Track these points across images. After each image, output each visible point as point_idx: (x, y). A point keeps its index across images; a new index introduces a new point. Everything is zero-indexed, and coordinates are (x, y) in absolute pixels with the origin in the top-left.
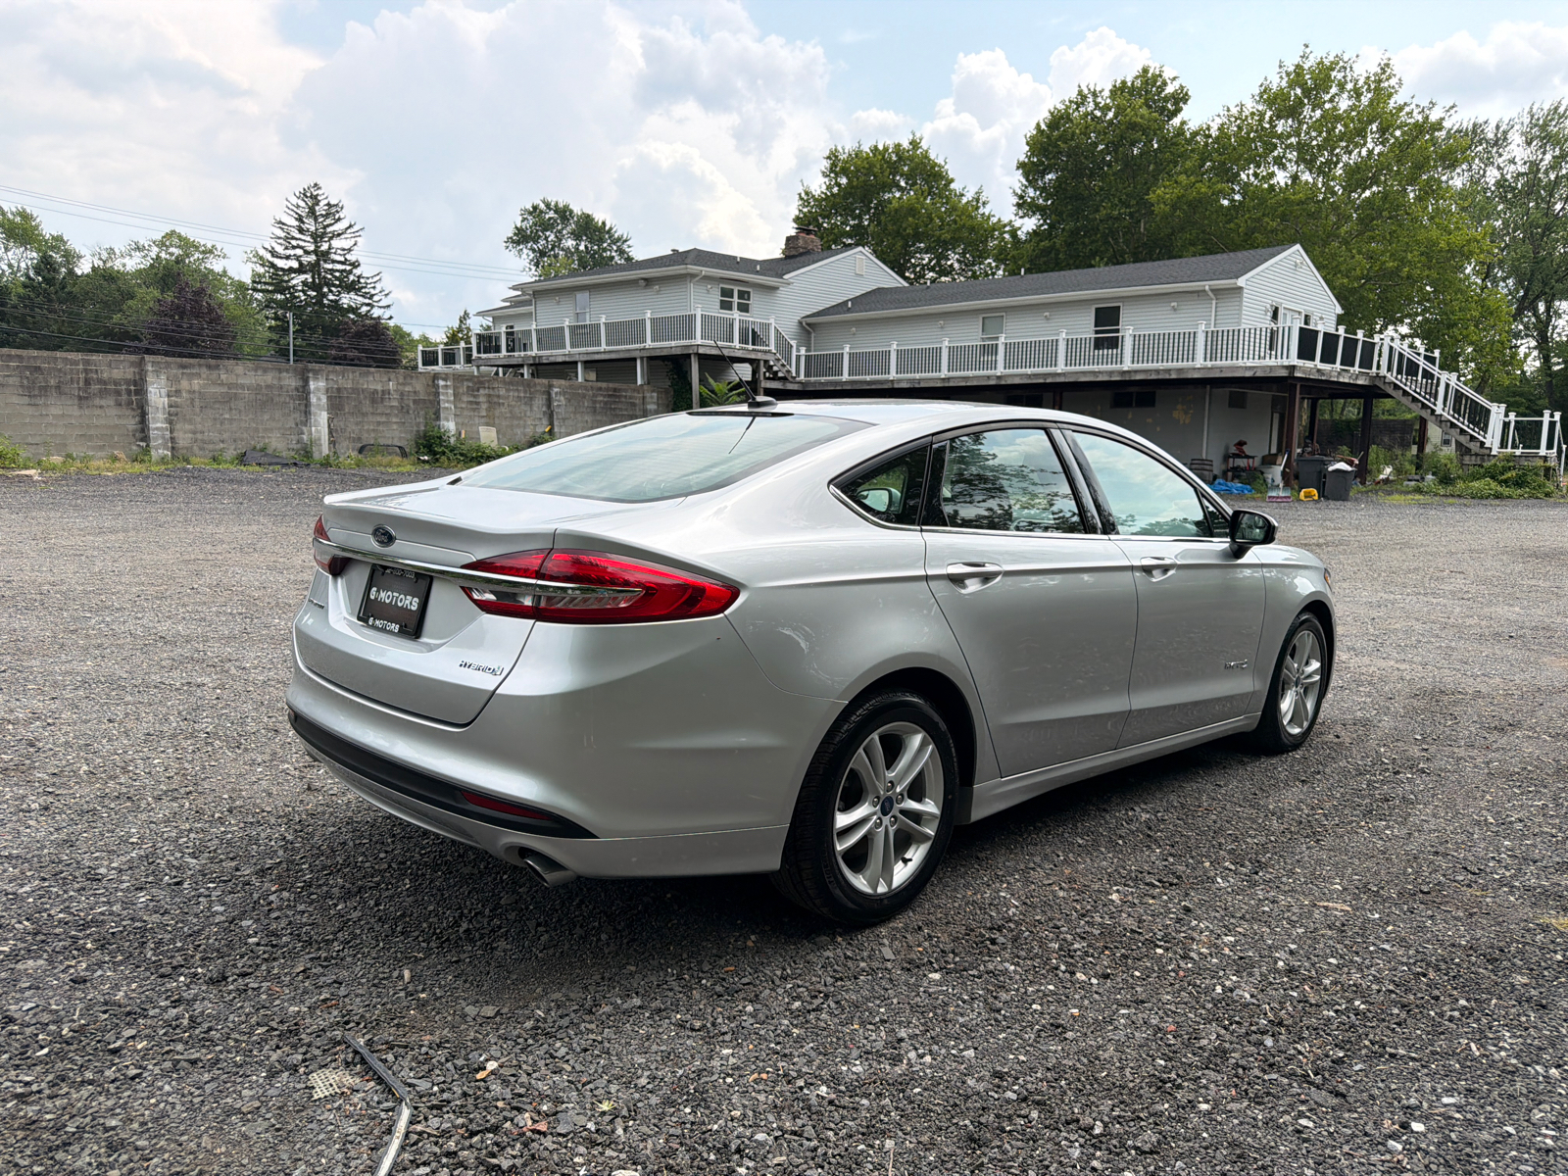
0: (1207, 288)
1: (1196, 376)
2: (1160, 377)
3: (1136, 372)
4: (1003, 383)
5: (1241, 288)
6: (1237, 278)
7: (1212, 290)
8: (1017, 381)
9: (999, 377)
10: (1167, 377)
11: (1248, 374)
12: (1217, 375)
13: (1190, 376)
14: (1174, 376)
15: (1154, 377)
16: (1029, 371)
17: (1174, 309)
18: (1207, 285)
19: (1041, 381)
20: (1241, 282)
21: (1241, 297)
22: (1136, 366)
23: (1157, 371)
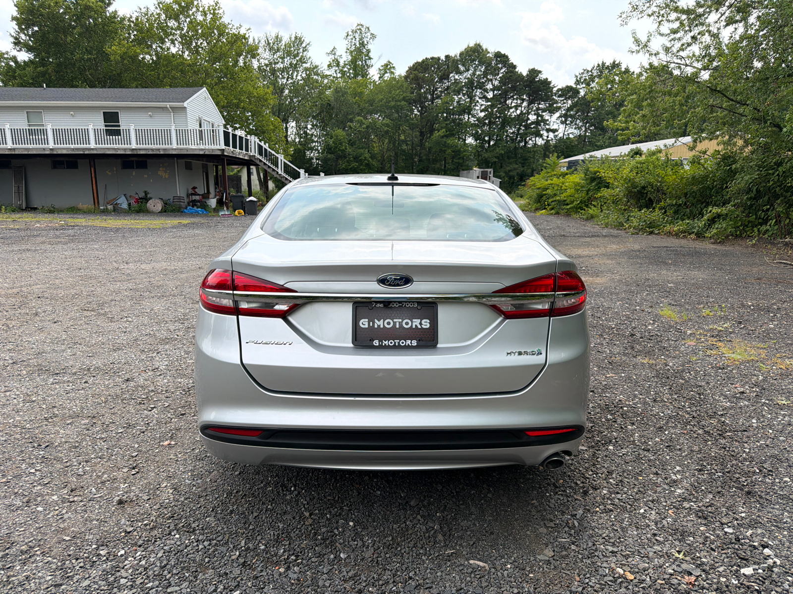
0: (168, 106)
1: (174, 153)
2: (154, 153)
3: (140, 149)
4: (55, 153)
5: (185, 108)
6: (184, 102)
7: (171, 107)
8: (65, 152)
9: (51, 149)
10: (158, 153)
11: (201, 153)
12: (185, 153)
13: (171, 153)
14: (162, 153)
15: (151, 153)
16: (72, 146)
17: (150, 116)
18: (168, 105)
19: (82, 153)
20: (185, 104)
21: (186, 112)
22: (139, 146)
23: (152, 150)
